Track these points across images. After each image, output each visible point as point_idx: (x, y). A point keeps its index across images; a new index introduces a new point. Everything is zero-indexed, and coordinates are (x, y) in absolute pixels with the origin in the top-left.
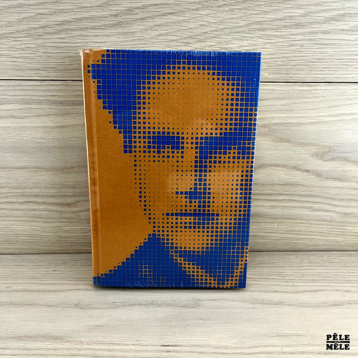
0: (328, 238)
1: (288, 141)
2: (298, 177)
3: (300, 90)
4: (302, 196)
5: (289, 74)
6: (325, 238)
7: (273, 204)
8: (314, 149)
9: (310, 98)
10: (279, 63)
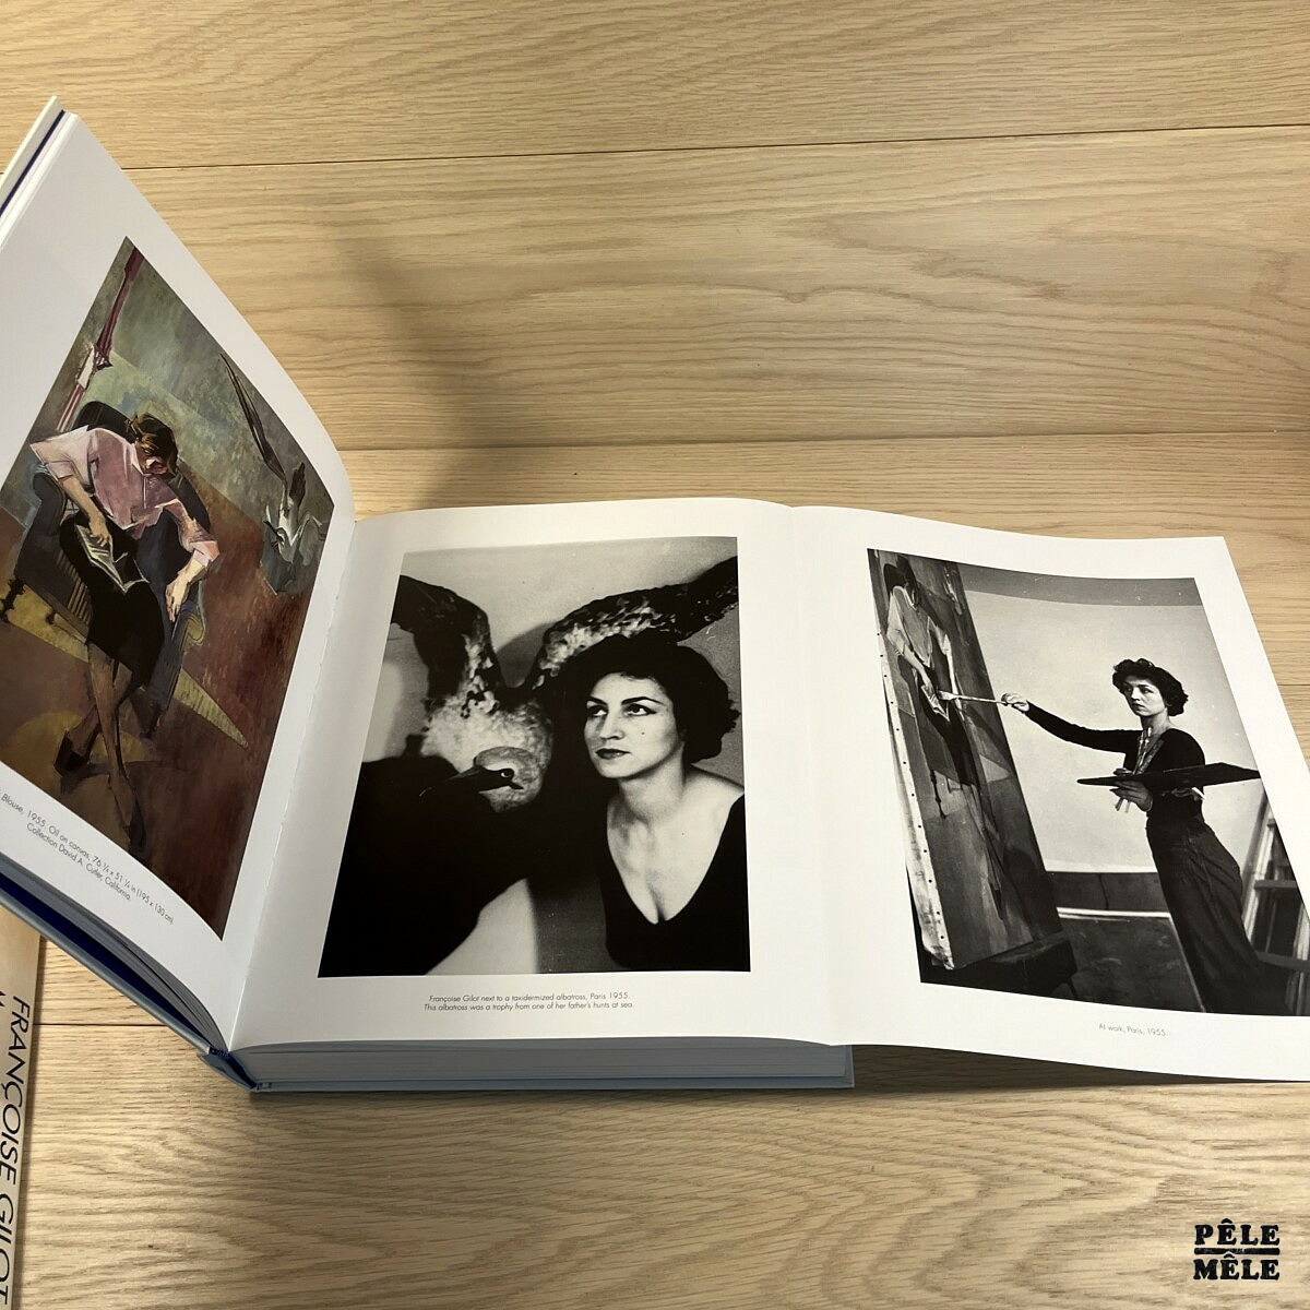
0: (957, 413)
1: (864, 244)
2: (886, 306)
3: (881, 156)
4: (898, 339)
5: (858, 128)
6: (949, 413)
7: (845, 355)
8: (916, 257)
9: (900, 168)
10: (836, 111)
